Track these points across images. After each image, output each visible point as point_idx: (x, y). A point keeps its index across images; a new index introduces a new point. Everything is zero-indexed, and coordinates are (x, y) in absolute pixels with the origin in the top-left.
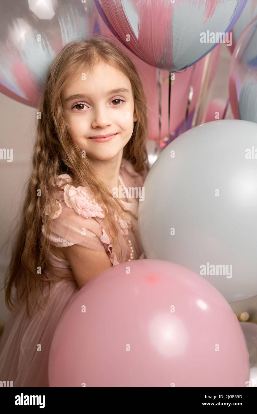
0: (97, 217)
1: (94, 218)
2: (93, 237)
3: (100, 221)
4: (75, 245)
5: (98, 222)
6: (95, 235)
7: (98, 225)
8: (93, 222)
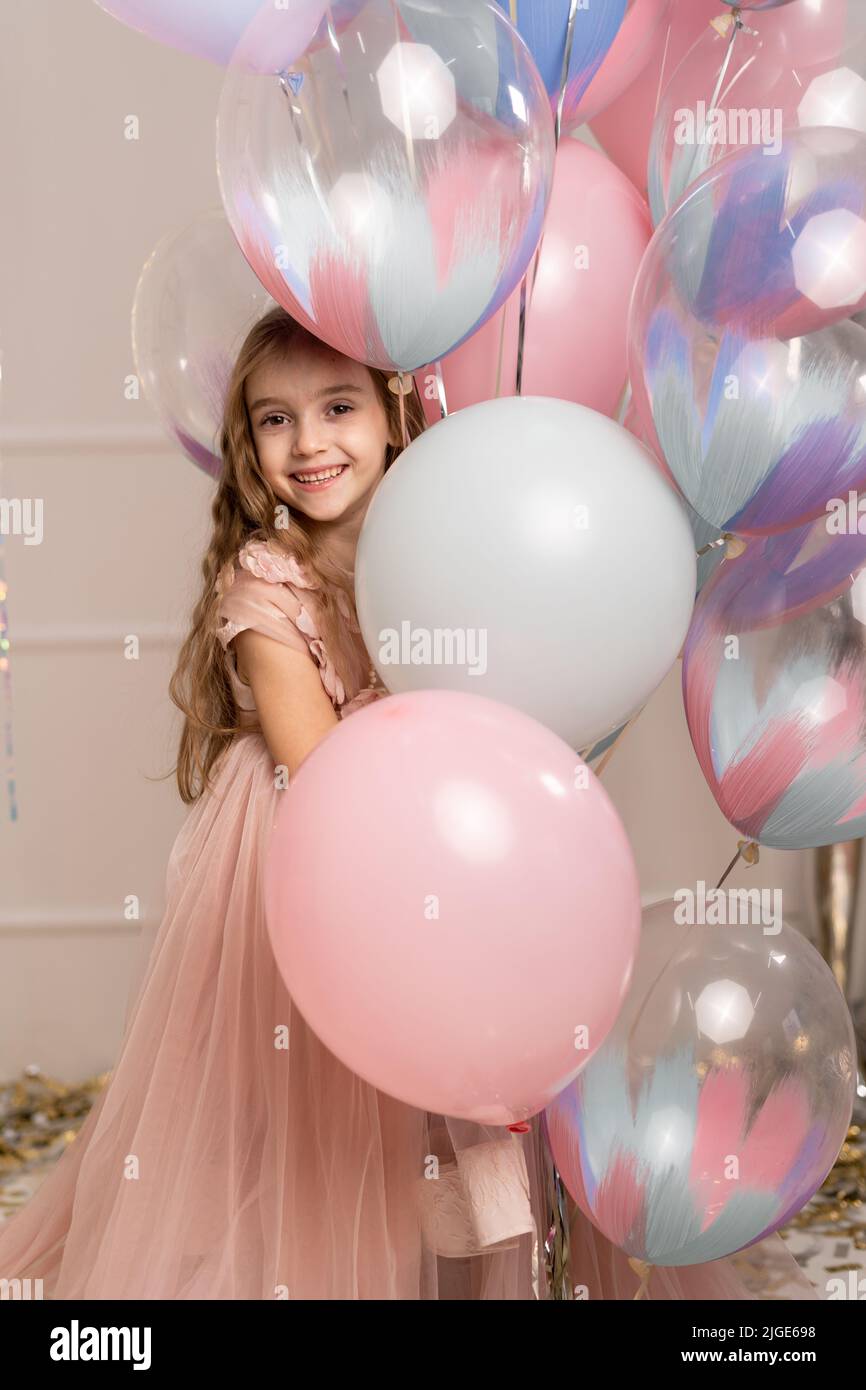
0: (291, 583)
1: (285, 584)
2: (281, 618)
3: (297, 592)
4: (249, 630)
5: (293, 594)
6: (284, 616)
7: (293, 600)
8: (285, 592)
